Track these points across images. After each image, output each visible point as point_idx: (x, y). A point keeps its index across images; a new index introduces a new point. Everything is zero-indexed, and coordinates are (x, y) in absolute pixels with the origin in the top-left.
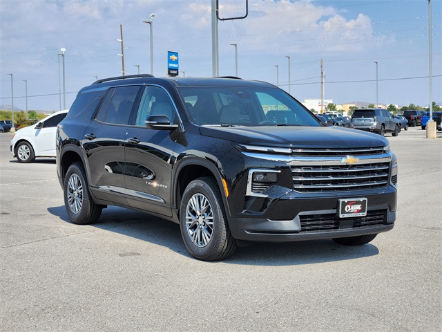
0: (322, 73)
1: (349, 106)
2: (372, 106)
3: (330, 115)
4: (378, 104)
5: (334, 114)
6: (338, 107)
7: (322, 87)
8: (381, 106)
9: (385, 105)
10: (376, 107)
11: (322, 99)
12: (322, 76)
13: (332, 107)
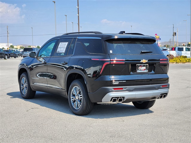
0: (8, 32)
1: (20, 46)
2: (30, 47)
3: (12, 50)
4: (33, 46)
5: (14, 50)
6: (15, 47)
7: (8, 38)
8: (34, 46)
9: (35, 46)
10: (32, 47)
11: (8, 44)
12: (8, 33)
13: (12, 47)
